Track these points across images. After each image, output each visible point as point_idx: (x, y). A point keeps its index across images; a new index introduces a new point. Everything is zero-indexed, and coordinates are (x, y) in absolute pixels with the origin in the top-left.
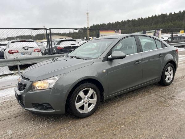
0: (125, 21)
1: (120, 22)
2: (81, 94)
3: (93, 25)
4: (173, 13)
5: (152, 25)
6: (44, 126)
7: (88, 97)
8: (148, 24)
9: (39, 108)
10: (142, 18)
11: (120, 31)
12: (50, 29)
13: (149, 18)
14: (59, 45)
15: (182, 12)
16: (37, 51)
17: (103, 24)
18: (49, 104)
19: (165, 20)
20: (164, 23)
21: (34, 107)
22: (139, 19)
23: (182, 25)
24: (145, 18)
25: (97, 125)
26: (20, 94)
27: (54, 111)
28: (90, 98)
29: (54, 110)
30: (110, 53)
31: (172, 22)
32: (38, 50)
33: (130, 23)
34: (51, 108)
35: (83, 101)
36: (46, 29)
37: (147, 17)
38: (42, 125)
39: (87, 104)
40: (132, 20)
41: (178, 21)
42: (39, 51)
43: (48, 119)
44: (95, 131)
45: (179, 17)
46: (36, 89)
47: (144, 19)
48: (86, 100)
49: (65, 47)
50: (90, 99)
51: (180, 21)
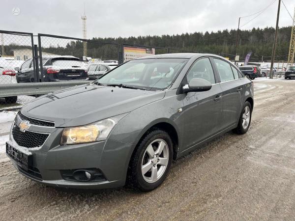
0: (143, 37)
1: (136, 37)
2: (150, 149)
3: (94, 38)
4: (210, 33)
5: (182, 47)
6: (84, 212)
7: (157, 154)
8: (177, 45)
9: (77, 178)
10: (168, 36)
11: (154, 50)
12: (40, 35)
13: (178, 36)
14: (49, 66)
15: (222, 31)
16: (9, 75)
17: (109, 39)
18: (99, 170)
19: (200, 42)
20: (197, 46)
21: (64, 178)
22: (164, 37)
23: (222, 50)
24: (172, 35)
25: (181, 202)
26: (30, 153)
27: (107, 182)
28: (160, 156)
29: (106, 180)
30: (185, 81)
31: (208, 45)
32: (11, 73)
33: (151, 42)
34: (103, 177)
35: (150, 161)
36: (31, 35)
37: (175, 35)
38: (81, 212)
39: (156, 167)
40: (154, 37)
41: (216, 45)
42: (12, 75)
43: (85, 198)
44: (182, 211)
45: (218, 40)
46: (68, 142)
47: (171, 37)
48: (155, 159)
49: (62, 71)
50: (160, 158)
51: (218, 45)
